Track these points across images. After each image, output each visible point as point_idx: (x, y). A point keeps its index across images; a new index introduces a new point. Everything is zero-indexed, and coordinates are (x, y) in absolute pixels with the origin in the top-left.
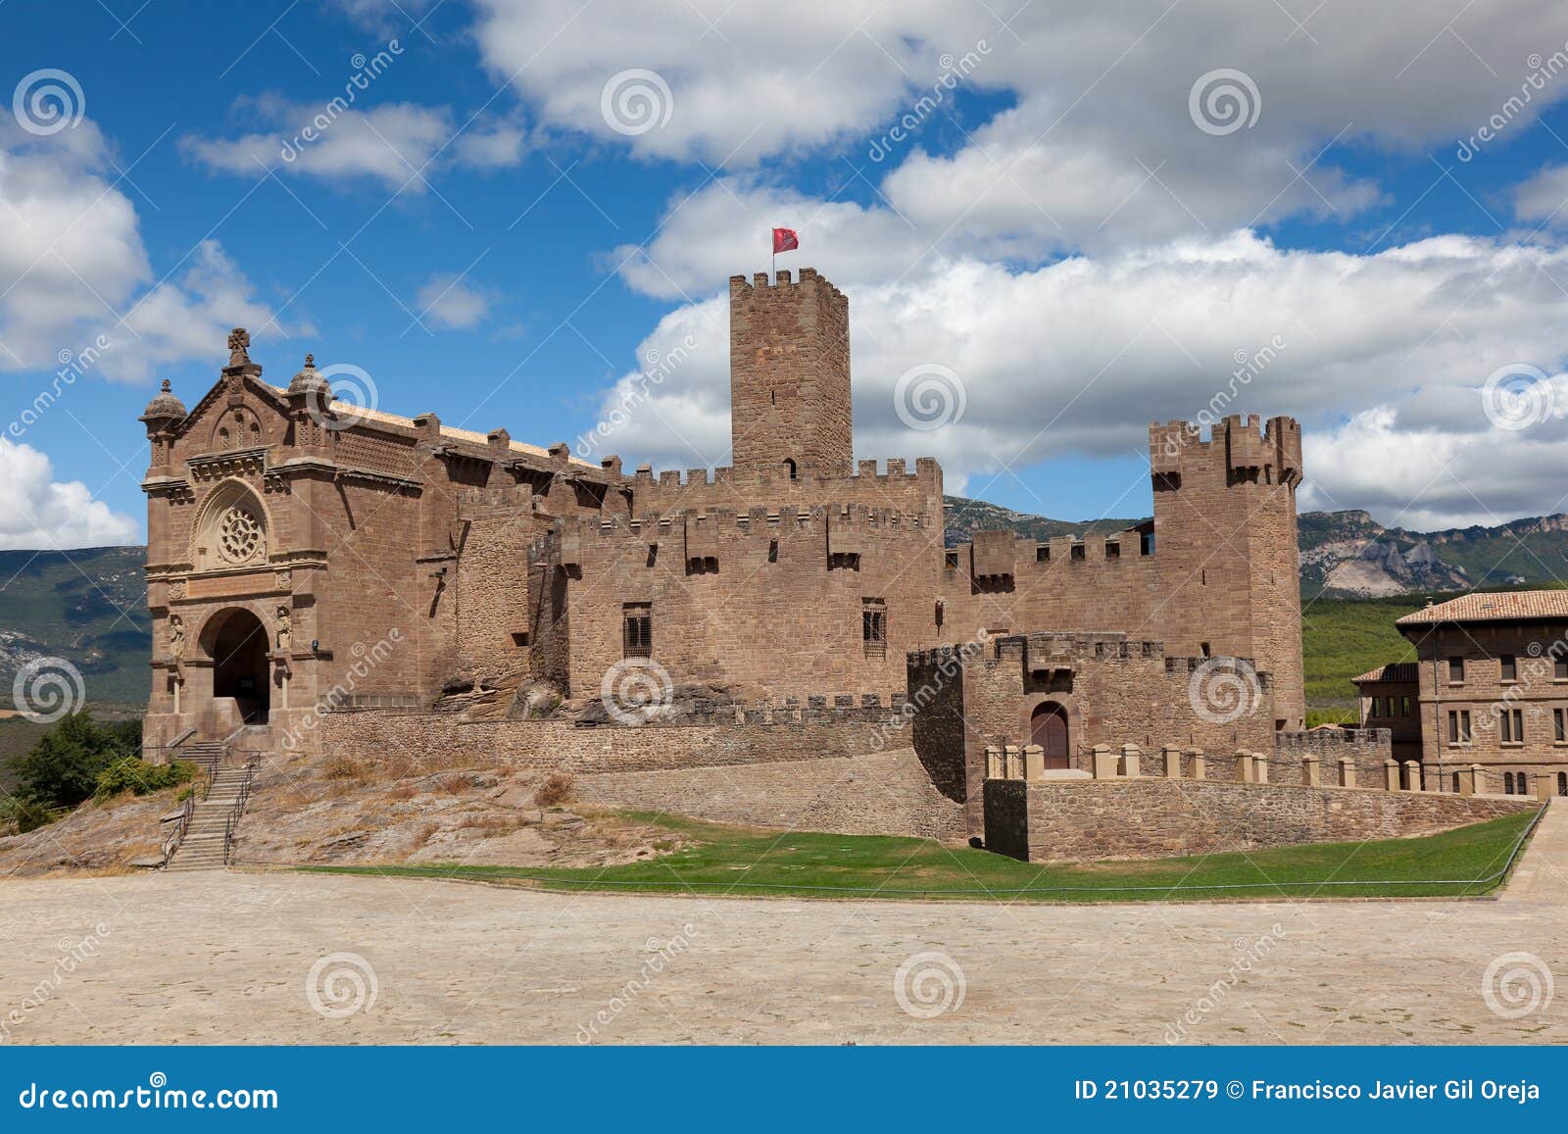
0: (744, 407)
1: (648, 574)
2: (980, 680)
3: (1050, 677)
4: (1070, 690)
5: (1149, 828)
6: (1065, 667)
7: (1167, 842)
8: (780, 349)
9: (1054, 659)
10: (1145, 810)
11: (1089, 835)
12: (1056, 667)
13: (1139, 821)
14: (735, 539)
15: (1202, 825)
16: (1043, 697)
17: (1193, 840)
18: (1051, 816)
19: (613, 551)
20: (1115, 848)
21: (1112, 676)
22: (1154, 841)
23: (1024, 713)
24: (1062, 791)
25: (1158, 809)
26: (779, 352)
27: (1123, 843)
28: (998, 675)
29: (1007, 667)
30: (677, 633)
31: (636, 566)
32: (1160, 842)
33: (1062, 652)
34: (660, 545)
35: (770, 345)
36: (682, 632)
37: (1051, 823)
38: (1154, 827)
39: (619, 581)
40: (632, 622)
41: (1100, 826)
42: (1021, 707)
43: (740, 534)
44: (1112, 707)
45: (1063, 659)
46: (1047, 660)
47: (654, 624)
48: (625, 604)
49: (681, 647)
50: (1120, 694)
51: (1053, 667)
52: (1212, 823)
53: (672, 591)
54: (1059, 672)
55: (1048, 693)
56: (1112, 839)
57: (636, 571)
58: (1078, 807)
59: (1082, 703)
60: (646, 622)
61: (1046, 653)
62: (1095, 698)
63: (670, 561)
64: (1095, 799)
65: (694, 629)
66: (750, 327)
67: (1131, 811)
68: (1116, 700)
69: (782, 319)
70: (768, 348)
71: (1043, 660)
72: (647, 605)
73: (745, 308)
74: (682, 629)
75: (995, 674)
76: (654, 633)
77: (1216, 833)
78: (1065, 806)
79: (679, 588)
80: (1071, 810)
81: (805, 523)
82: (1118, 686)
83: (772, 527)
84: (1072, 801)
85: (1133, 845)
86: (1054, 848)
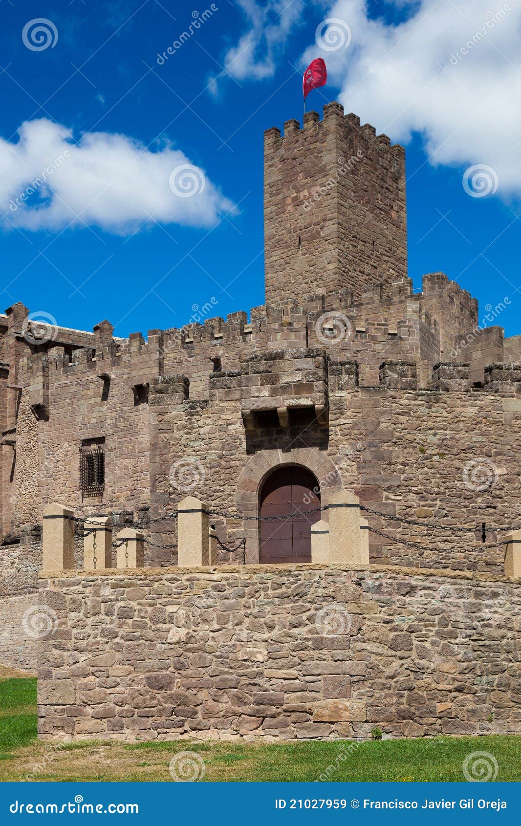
0: (275, 258)
1: (102, 408)
2: (177, 434)
3: (283, 423)
4: (323, 444)
5: (282, 673)
6: (305, 402)
7: (323, 705)
8: (306, 193)
9: (285, 389)
10: (275, 633)
11: (158, 684)
12: (287, 403)
13: (260, 658)
14: (180, 362)
15: (419, 671)
16: (278, 457)
17: (391, 704)
18: (82, 644)
19: (74, 389)
20: (209, 714)
21: (403, 419)
22: (292, 700)
23: (245, 485)
24: (107, 592)
25: (302, 631)
26: (305, 196)
27: (226, 704)
28: (206, 424)
29: (218, 412)
30: (126, 467)
31: (93, 401)
32: (308, 705)
33: (298, 377)
34: (113, 376)
35: (298, 192)
36: (130, 466)
37: (82, 657)
38: (293, 672)
39: (79, 419)
40: (89, 458)
41: (180, 667)
42: (242, 475)
43: (184, 356)
44: (403, 472)
45: (300, 388)
46: (274, 393)
47: (107, 460)
48: (84, 441)
49: (130, 482)
50: (423, 451)
51: (283, 403)
52: (446, 667)
53: (122, 424)
54: (294, 411)
55: (286, 450)
56: (203, 695)
57: (93, 406)
58: (136, 626)
59: (344, 464)
60: (101, 457)
61: (270, 379)
62: (367, 455)
63: (121, 391)
64: (170, 609)
65: (141, 462)
66: (280, 177)
67: (244, 635)
68: (412, 459)
69: (307, 163)
70: (295, 194)
71: (266, 392)
72: (101, 440)
73: (276, 160)
74: (129, 462)
75: (201, 423)
76: (106, 470)
77: (459, 690)
78: (111, 623)
79: (128, 420)
80: (121, 632)
81: (249, 337)
82: (419, 437)
83: (216, 345)
84: (125, 614)
85: (247, 709)
86: (88, 710)
